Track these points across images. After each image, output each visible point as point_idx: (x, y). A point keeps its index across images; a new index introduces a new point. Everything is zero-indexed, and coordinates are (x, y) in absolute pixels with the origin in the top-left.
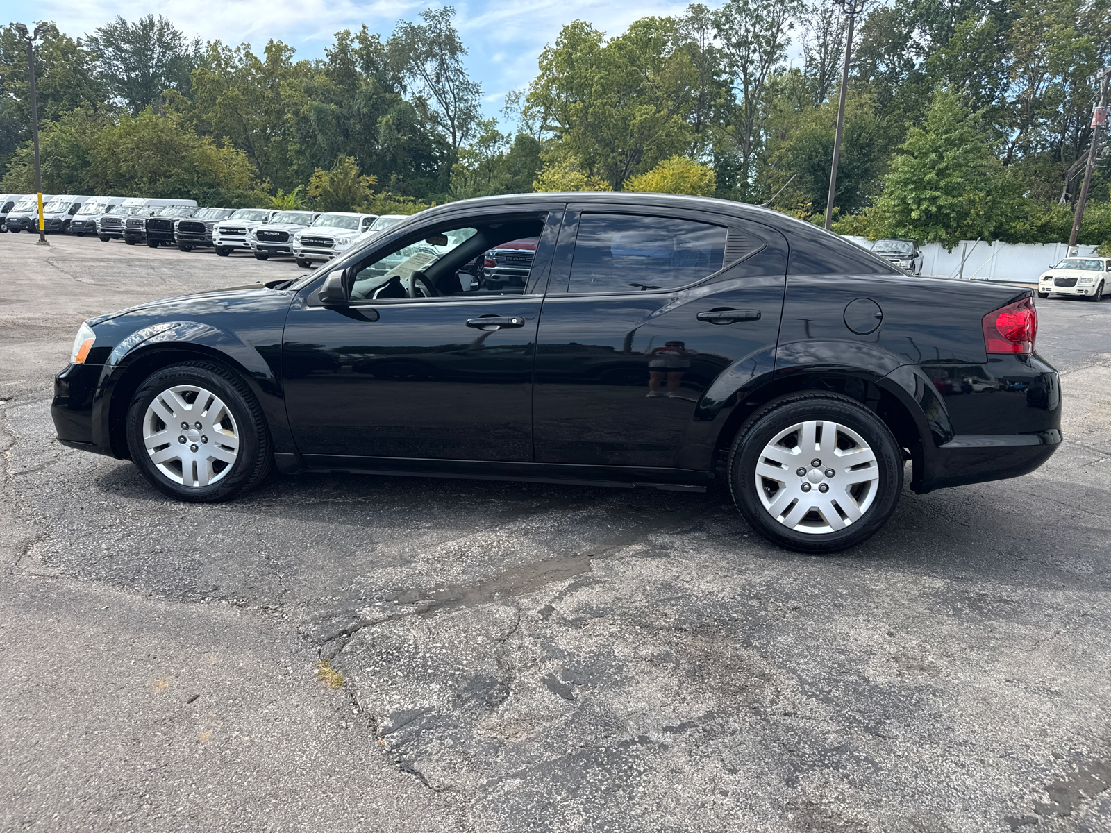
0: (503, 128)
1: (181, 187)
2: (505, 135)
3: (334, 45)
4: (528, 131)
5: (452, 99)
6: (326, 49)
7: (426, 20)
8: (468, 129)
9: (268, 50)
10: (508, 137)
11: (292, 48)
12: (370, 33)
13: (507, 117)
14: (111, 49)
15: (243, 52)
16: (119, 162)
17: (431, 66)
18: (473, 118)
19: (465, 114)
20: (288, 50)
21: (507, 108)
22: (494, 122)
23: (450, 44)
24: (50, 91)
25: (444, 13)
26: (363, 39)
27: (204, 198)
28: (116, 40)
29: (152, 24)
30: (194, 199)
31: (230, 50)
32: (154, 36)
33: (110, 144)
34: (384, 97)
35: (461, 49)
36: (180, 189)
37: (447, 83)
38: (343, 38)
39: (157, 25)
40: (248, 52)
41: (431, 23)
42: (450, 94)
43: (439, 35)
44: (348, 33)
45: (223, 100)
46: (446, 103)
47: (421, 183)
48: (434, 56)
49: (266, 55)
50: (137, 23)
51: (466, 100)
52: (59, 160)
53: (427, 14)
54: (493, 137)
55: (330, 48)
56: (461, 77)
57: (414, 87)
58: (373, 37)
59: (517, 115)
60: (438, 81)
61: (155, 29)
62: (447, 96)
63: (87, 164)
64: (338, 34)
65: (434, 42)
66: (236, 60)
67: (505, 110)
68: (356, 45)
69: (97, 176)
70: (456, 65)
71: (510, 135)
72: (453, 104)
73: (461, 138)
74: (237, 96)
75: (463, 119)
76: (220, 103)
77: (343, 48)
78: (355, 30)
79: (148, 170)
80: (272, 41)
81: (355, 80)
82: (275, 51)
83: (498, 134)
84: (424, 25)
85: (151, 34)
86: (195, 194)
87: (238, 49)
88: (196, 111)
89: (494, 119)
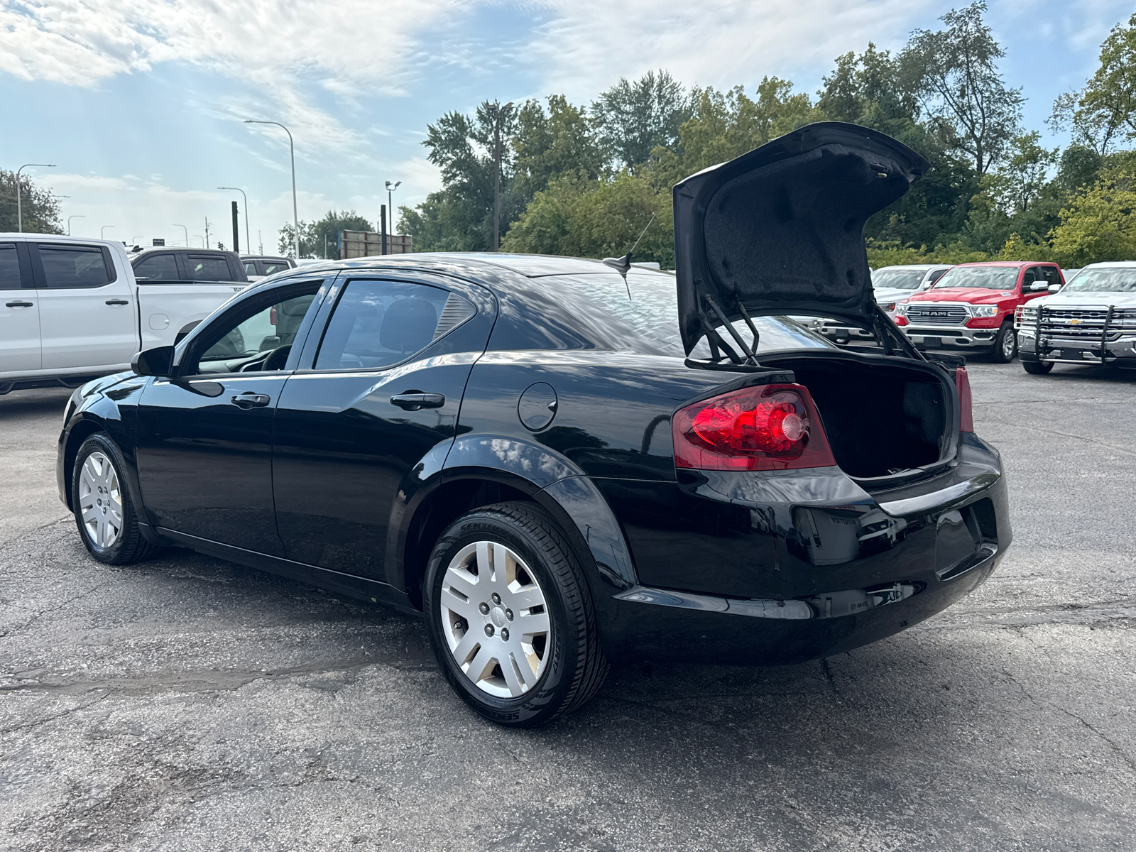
0: (1046, 143)
1: (646, 249)
2: (1051, 151)
3: (833, 72)
4: (1087, 142)
5: (980, 115)
6: (824, 79)
7: (948, 24)
8: (999, 150)
9: (761, 89)
10: (1054, 153)
11: (789, 82)
12: (877, 51)
13: (1055, 128)
14: (612, 113)
15: (736, 96)
16: (592, 229)
17: (952, 79)
18: (1005, 135)
19: (995, 131)
20: (785, 85)
21: (1056, 116)
22: (1035, 136)
23: (982, 48)
24: (553, 162)
25: (973, 12)
26: (870, 59)
27: (667, 260)
28: (618, 103)
29: (652, 80)
30: (657, 261)
31: (721, 96)
32: (654, 93)
33: (586, 211)
34: (888, 124)
35: (997, 52)
36: (644, 252)
37: (973, 96)
38: (845, 64)
39: (657, 80)
40: (741, 95)
41: (955, 26)
42: (978, 109)
43: (965, 40)
44: (851, 55)
45: (708, 151)
46: (971, 121)
47: (931, 222)
48: (959, 66)
49: (759, 95)
50: (638, 82)
51: (999, 114)
52: (544, 232)
53: (949, 17)
54: (1033, 156)
55: (829, 75)
56: (993, 85)
57: (931, 106)
58: (881, 55)
59: (1069, 124)
60: (963, 95)
61: (655, 85)
62: (973, 112)
63: (565, 233)
64: (839, 59)
65: (959, 49)
66: (728, 106)
67: (1052, 119)
68: (861, 68)
69: (573, 244)
70: (988, 71)
71: (1057, 150)
72: (981, 121)
73: (989, 162)
74: (723, 145)
75: (993, 139)
76: (705, 155)
77: (844, 73)
78: (859, 52)
79: (617, 234)
80: (766, 79)
81: (857, 108)
82: (768, 89)
83: (1040, 152)
84: (946, 29)
85: (651, 92)
86: (659, 257)
87: (731, 94)
88: (683, 167)
89: (1034, 133)
